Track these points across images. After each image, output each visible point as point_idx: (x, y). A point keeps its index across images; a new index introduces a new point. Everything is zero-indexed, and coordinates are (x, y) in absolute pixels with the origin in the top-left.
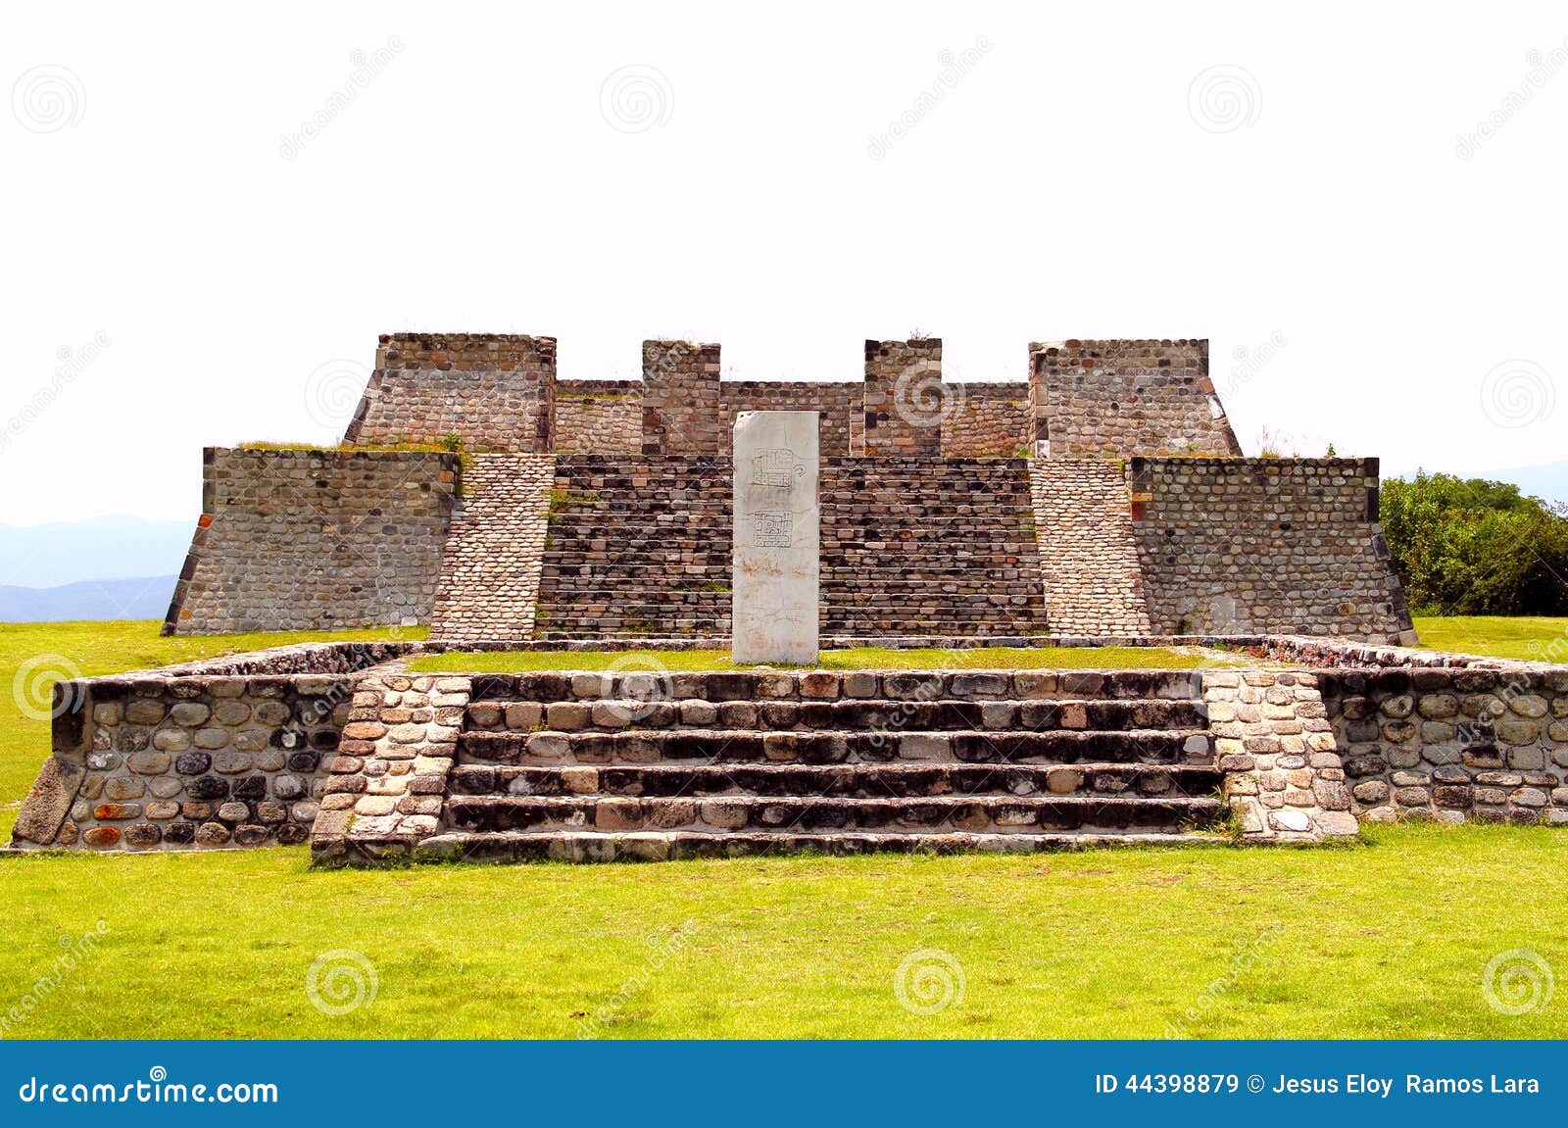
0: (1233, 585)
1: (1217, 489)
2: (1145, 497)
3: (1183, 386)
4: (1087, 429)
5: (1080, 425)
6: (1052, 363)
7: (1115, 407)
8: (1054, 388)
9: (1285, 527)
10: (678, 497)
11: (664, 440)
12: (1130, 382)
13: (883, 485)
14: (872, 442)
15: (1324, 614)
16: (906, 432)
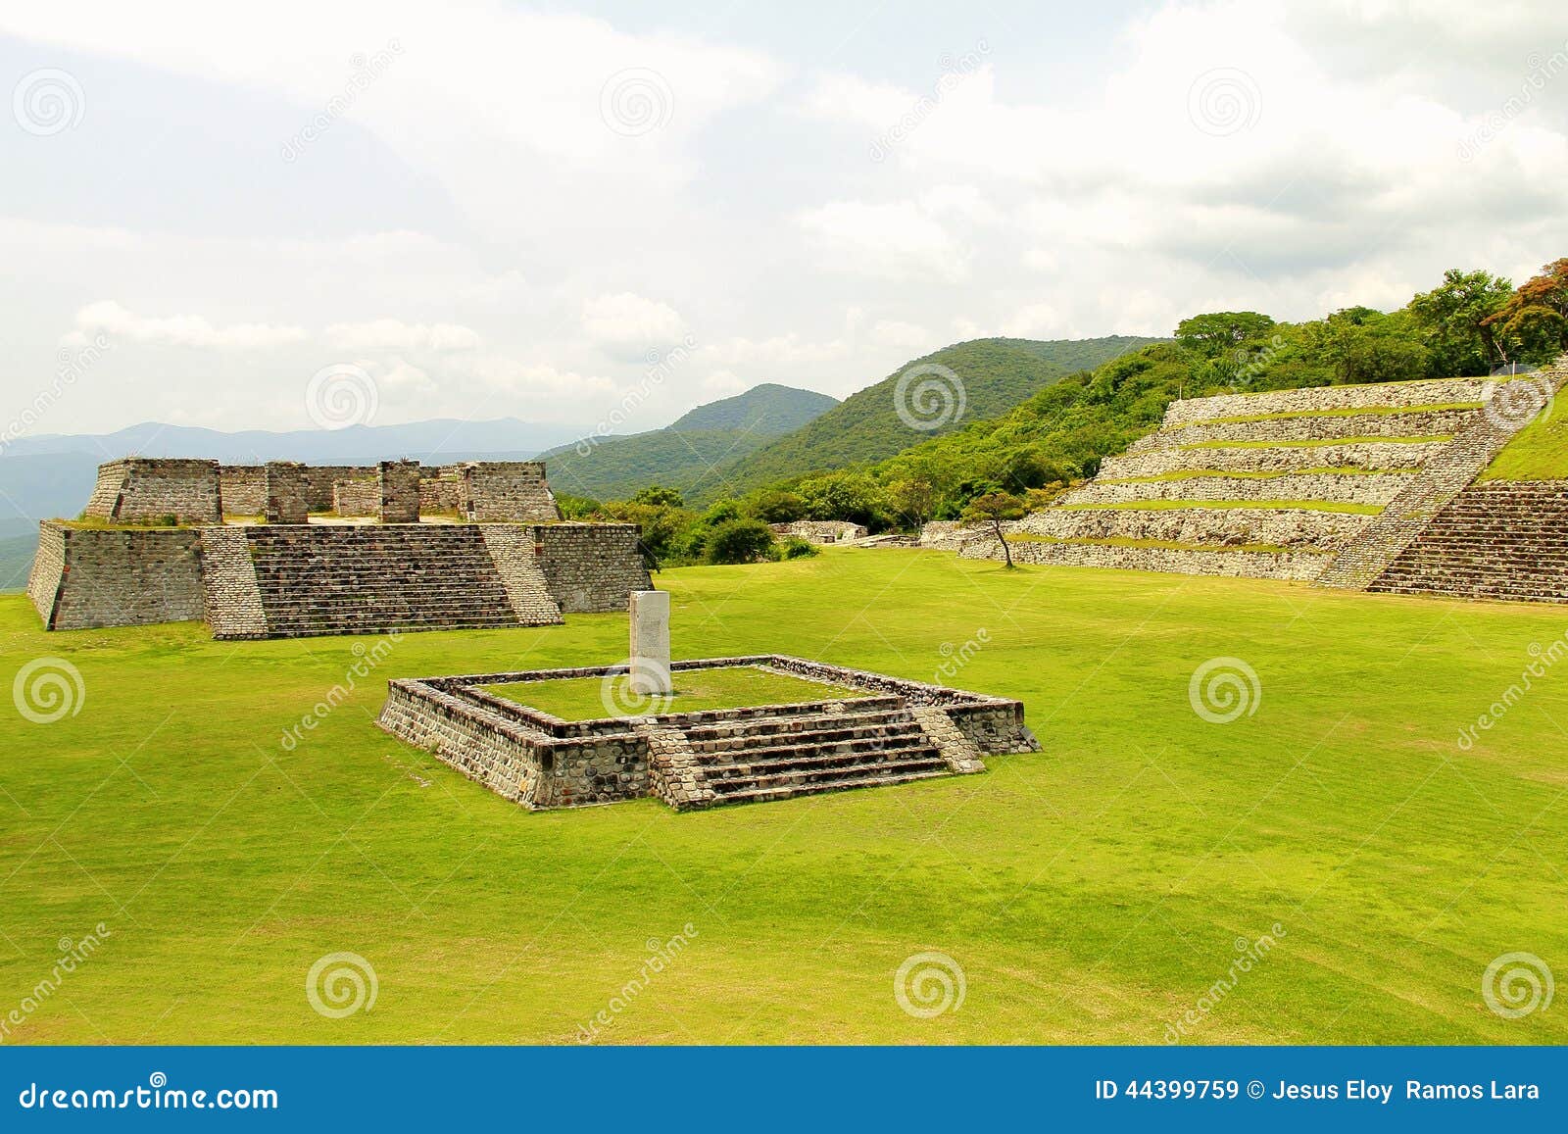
0: (581, 585)
1: (573, 540)
2: (542, 544)
3: (534, 484)
4: (492, 506)
5: (489, 504)
6: (474, 474)
7: (504, 495)
8: (475, 486)
9: (603, 557)
10: (314, 549)
11: (280, 513)
12: (510, 482)
13: (414, 540)
14: (386, 512)
15: (622, 597)
16: (403, 507)
